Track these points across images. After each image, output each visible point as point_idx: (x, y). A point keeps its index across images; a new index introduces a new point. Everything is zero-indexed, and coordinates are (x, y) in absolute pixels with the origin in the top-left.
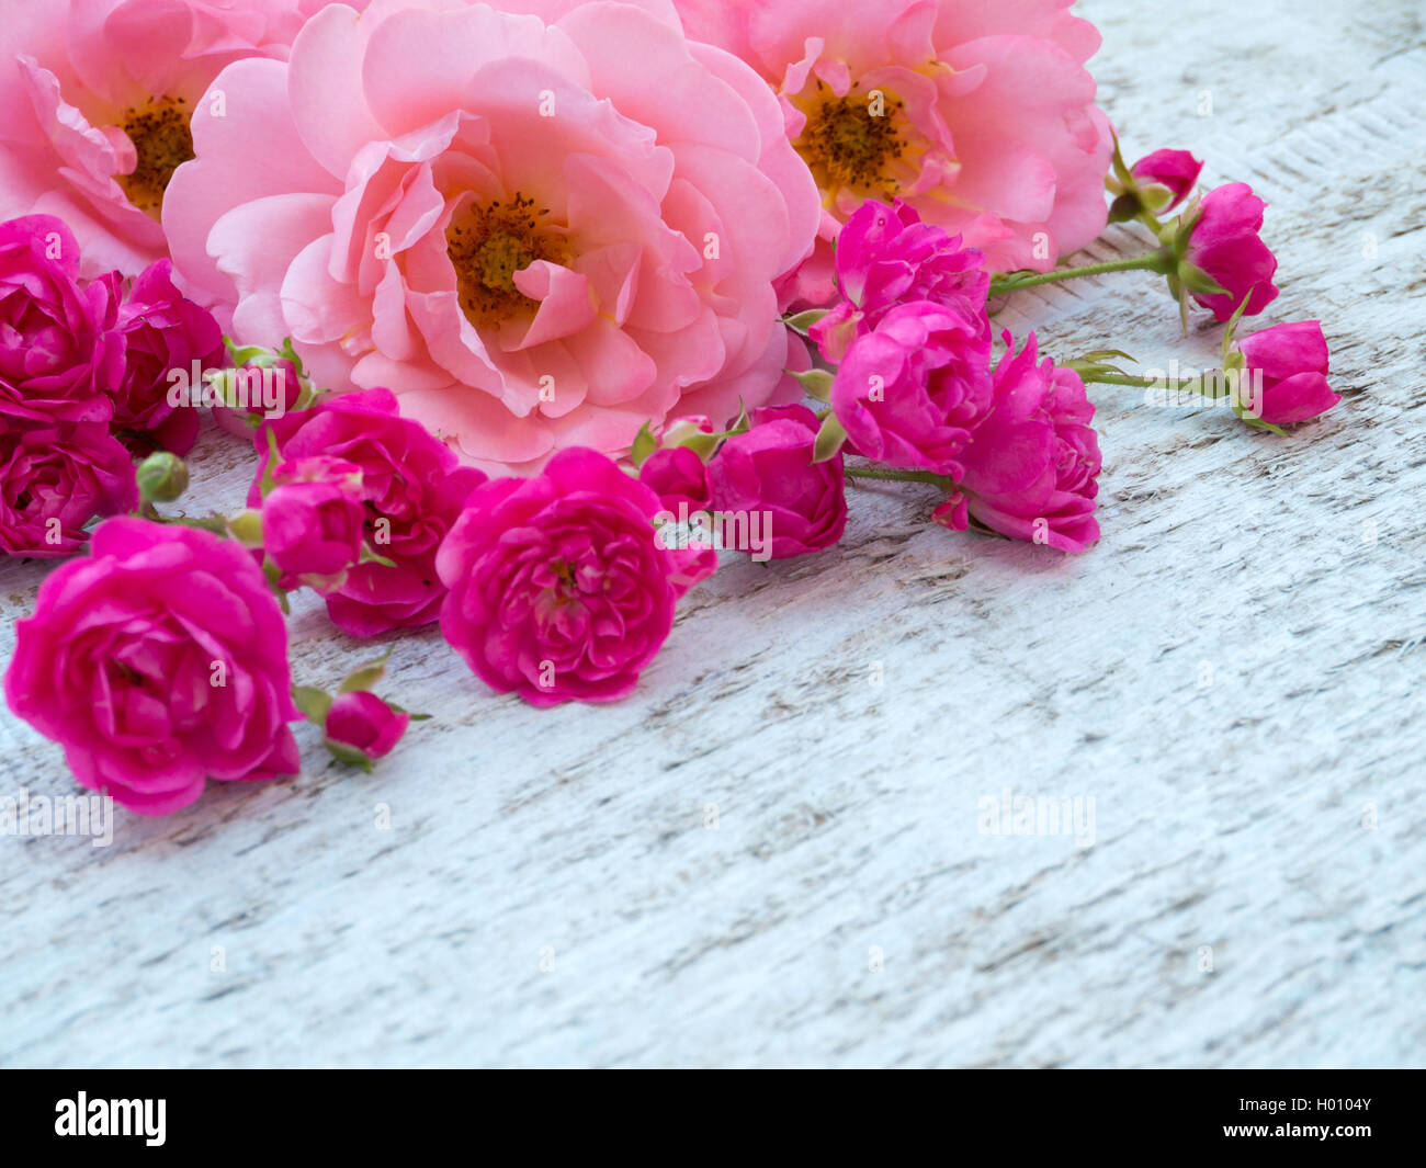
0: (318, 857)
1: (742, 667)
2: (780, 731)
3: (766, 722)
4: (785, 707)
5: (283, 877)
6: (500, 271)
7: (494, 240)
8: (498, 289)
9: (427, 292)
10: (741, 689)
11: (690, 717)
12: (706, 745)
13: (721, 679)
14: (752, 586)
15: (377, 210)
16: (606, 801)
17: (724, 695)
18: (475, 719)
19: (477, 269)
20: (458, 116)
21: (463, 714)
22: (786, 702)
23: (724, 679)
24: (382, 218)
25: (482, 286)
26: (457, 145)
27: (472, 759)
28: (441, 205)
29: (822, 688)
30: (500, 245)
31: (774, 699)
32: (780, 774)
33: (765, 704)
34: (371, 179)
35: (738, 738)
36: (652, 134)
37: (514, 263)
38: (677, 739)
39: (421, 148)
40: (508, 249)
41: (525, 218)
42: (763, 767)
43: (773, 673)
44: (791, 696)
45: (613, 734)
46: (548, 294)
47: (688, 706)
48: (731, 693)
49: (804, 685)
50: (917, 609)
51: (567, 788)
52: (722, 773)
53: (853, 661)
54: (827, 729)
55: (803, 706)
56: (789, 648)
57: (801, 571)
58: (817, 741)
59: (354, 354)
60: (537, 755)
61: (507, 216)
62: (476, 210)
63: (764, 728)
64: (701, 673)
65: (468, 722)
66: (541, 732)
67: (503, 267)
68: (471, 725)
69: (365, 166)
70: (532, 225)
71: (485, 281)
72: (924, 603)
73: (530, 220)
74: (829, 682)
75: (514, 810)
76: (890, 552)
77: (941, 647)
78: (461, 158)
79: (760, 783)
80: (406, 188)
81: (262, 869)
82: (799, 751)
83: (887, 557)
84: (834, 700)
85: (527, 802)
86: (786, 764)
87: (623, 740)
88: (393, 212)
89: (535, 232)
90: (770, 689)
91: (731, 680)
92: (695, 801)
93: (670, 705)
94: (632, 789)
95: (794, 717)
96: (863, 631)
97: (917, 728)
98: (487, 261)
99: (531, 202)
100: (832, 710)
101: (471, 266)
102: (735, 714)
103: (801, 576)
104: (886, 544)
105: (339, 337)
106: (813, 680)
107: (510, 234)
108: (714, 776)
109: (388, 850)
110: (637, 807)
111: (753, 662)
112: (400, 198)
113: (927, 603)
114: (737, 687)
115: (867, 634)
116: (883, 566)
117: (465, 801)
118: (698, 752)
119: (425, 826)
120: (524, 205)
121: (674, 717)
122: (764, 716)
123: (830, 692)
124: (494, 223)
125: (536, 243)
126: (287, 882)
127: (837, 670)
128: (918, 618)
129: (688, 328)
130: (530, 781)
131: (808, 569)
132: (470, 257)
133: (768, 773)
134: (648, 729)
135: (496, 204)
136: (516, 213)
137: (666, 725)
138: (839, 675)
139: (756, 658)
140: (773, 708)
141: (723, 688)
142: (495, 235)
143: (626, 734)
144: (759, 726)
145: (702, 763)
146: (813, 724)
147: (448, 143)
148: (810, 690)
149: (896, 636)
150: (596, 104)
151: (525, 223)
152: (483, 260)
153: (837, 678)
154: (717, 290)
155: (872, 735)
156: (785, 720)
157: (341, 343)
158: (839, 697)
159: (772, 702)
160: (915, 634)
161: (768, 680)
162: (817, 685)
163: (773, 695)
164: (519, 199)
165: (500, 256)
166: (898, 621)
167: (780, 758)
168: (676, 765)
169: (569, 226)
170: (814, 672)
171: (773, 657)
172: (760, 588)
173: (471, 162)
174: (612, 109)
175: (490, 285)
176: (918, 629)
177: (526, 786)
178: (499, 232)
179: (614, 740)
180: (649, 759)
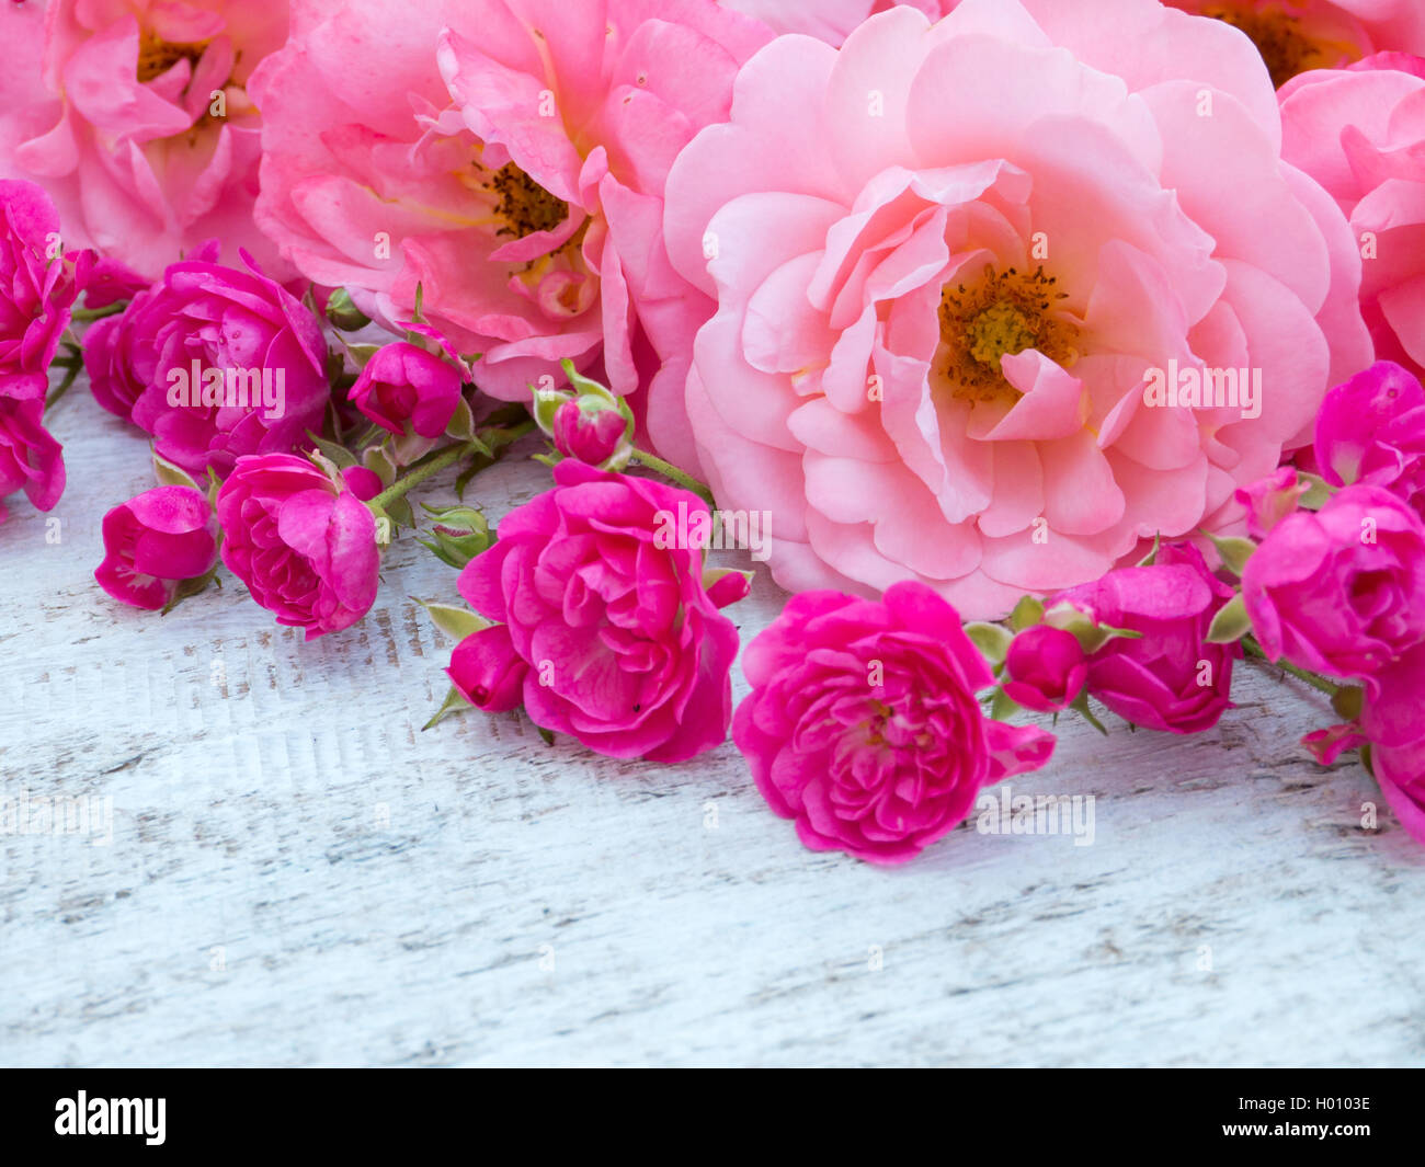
0: (538, 1002)
1: (1085, 887)
2: (1098, 979)
3: (1085, 964)
4: (1115, 950)
5: (494, 1015)
6: (994, 345)
7: (999, 310)
8: (985, 364)
9: (898, 354)
10: (1073, 914)
11: (1002, 934)
12: (1006, 976)
13: (1054, 895)
14: (1134, 786)
15: (880, 240)
16: (870, 1016)
17: (1050, 917)
18: (767, 876)
19: (969, 336)
20: (999, 166)
21: (758, 867)
22: (1117, 945)
23: (1058, 896)
24: (881, 251)
25: (971, 357)
26: (989, 196)
27: (745, 925)
28: (945, 260)
29: (1166, 936)
30: (1003, 317)
31: (1106, 936)
32: (1076, 1035)
33: (1093, 939)
34: (881, 209)
35: (1047, 975)
36: (1211, 244)
37: (1012, 342)
38: (978, 957)
39: (950, 189)
40: (1010, 324)
41: (1041, 296)
42: (1060, 1020)
43: (1117, 902)
44: (1127, 937)
45: (909, 934)
46: (1031, 390)
47: (1005, 920)
48: (1059, 916)
49: (1147, 927)
50: (1314, 862)
51: (833, 987)
52: (1012, 1014)
53: (1215, 909)
54: (1152, 991)
55: (1135, 954)
56: (1148, 876)
57: (1195, 781)
58: (1135, 1003)
59: (802, 394)
60: (816, 939)
61: (1020, 288)
62: (989, 270)
63: (1080, 970)
64: (1034, 882)
65: (758, 879)
66: (833, 911)
67: (999, 342)
68: (760, 883)
69: (883, 191)
70: (1045, 306)
71: (974, 351)
72: (1325, 857)
73: (1045, 300)
74: (1177, 931)
75: (765, 1001)
76: (1309, 781)
77: (1325, 918)
78: (989, 211)
79: (1050, 1039)
80: (916, 228)
81: (476, 1001)
82: (1109, 1009)
83: (1304, 786)
84: (1175, 956)
85: (783, 995)
86: (1088, 1023)
87: (918, 945)
88: (894, 249)
89: (1046, 314)
90: (1105, 922)
91: (1064, 900)
92: (968, 1042)
93: (986, 913)
94: (904, 1008)
95: (1118, 964)
96: (1240, 874)
97: (1258, 1016)
98: (983, 331)
99: (1053, 280)
100: (1167, 968)
101: (965, 331)
102: (1053, 944)
103: (1196, 788)
104: (1307, 770)
105: (793, 371)
106: (1160, 923)
107: (1018, 309)
108: (1002, 1016)
109: (613, 1013)
110: (902, 1032)
111: (1099, 883)
112: (908, 235)
113: (1328, 857)
114: (1069, 909)
115: (1244, 879)
116: (1296, 796)
117: (718, 975)
118: (993, 982)
119: (663, 995)
120: (1044, 281)
121: (984, 930)
122: (1087, 954)
123: (1171, 943)
124: (1003, 292)
125: (1043, 327)
126: (495, 1024)
127: (1193, 917)
128: (1313, 872)
129: (1175, 471)
130: (797, 969)
131: (1205, 780)
132: (967, 321)
133: (1063, 1029)
134: (949, 937)
135: (1013, 271)
136: (1032, 287)
137: (972, 938)
138: (1194, 924)
139: (1105, 880)
140: (1100, 946)
141: (1053, 907)
142: (1001, 305)
143: (924, 937)
144: (1075, 966)
145: (994, 996)
146: (1137, 981)
147: (979, 193)
148: (1151, 934)
149: (1276, 891)
150: (1160, 192)
151: (1039, 301)
152: (979, 327)
153: (1190, 928)
154: (1220, 436)
155: (1202, 1011)
156: (1108, 966)
157: (793, 378)
158: (1181, 953)
159: (1101, 939)
160: (1301, 893)
161: (1109, 910)
162: (1162, 931)
163: (1106, 930)
164: (1039, 274)
165: (999, 329)
166: (1286, 871)
167: (1083, 1013)
168: (963, 991)
169: (1086, 318)
170: (1164, 913)
171: (1126, 881)
172: (1142, 791)
173: (998, 218)
174: (1174, 203)
175: (978, 358)
176: (1307, 888)
177: (791, 974)
178: (1007, 302)
179: (906, 941)
180: (937, 976)
